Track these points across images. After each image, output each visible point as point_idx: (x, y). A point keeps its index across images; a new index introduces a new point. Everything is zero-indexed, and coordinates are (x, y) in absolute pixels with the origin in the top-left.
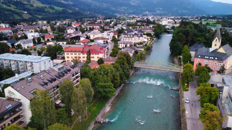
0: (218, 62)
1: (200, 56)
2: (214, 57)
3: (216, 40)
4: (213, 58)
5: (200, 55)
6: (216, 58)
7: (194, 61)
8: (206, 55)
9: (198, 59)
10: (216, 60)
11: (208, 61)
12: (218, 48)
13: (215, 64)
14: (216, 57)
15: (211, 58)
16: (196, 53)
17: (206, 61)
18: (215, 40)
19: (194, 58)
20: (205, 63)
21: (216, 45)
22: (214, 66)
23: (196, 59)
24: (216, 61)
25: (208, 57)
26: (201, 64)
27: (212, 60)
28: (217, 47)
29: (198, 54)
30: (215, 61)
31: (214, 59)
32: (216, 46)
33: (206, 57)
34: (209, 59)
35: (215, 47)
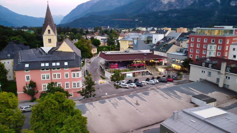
0: (72, 71)
1: (27, 66)
2: (62, 62)
3: (49, 31)
4: (58, 64)
5: (27, 63)
6: (66, 64)
7: (15, 78)
8: (42, 59)
9: (25, 72)
10: (66, 67)
11: (49, 74)
13: (67, 76)
14: (66, 61)
15: (54, 64)
16: (15, 63)
17: (46, 75)
18: (46, 32)
19: (14, 74)
20: (44, 78)
21: (50, 41)
22: (67, 80)
23: (18, 74)
24: (68, 69)
25: (47, 65)
26: (35, 83)
27: (58, 69)
28: (54, 44)
29: (20, 60)
30: (65, 69)
31: (62, 67)
32: (51, 42)
33: (43, 65)
34: (51, 68)
35: (50, 44)
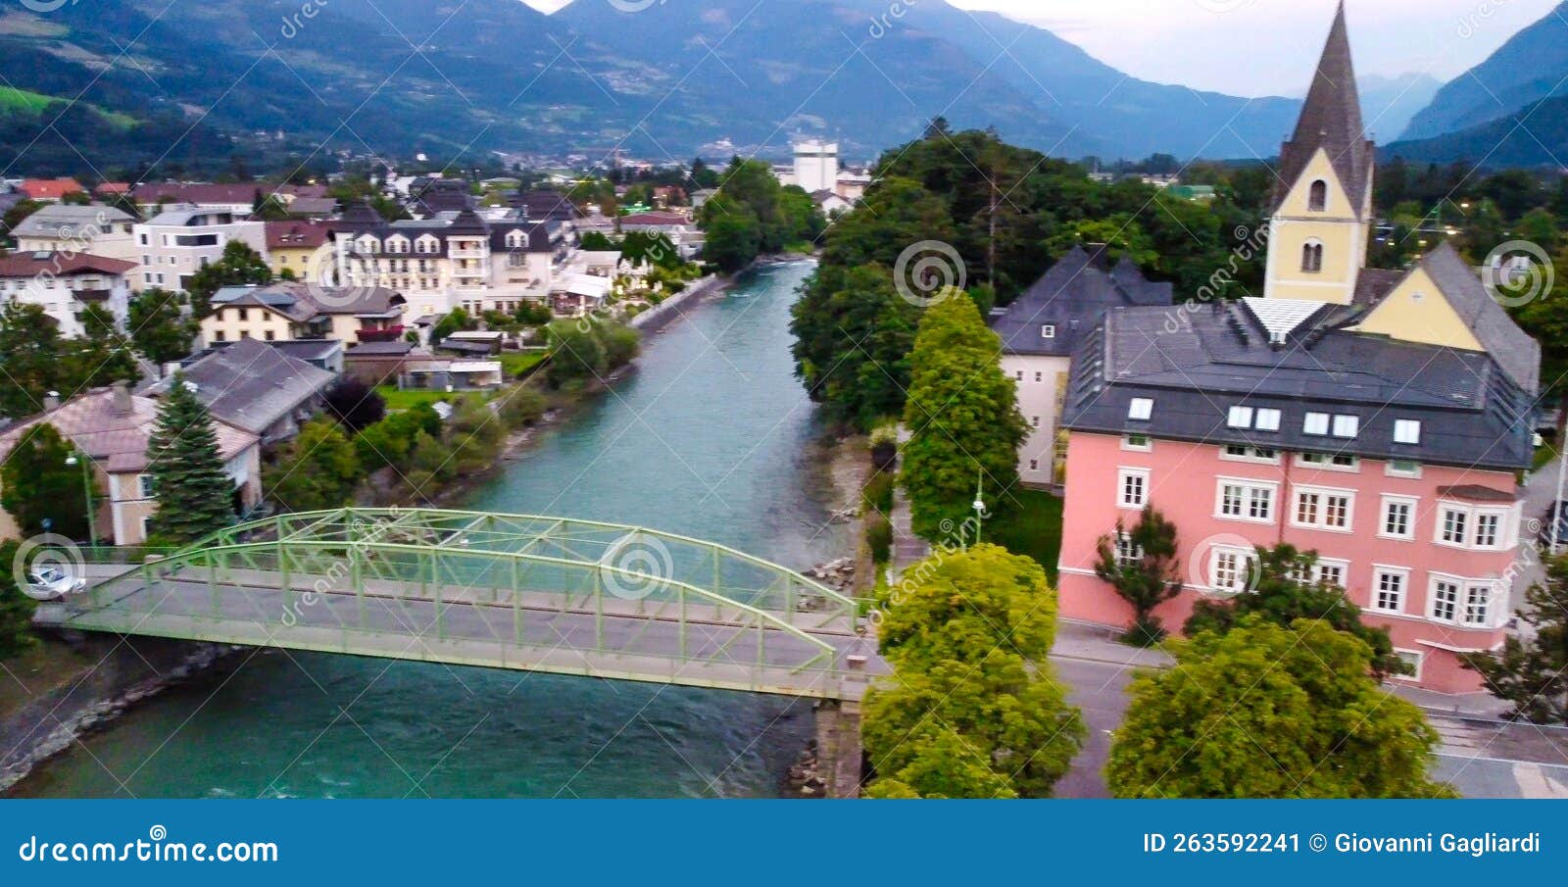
0: (1442, 491)
1: (1141, 408)
2: (1378, 413)
3: (1319, 186)
4: (1347, 426)
5: (1142, 389)
6: (1407, 431)
7: (1060, 476)
8: (1240, 381)
9: (1124, 444)
10: (1403, 455)
11: (1273, 487)
12: (1345, 297)
13: (1397, 518)
14: (1408, 410)
15: (1315, 423)
17: (1247, 487)
18: (1299, 195)
19: (1060, 449)
20: (1232, 506)
21: (1312, 257)
22: (1395, 553)
23: (1084, 453)
24: (1415, 473)
25: (1269, 419)
26: (1170, 531)
27: (1343, 459)
28: (1338, 284)
29: (1110, 370)
30: (1390, 470)
31: (1375, 449)
32: (1317, 267)
33: (1239, 417)
34: (1290, 445)
35: (1310, 281)
